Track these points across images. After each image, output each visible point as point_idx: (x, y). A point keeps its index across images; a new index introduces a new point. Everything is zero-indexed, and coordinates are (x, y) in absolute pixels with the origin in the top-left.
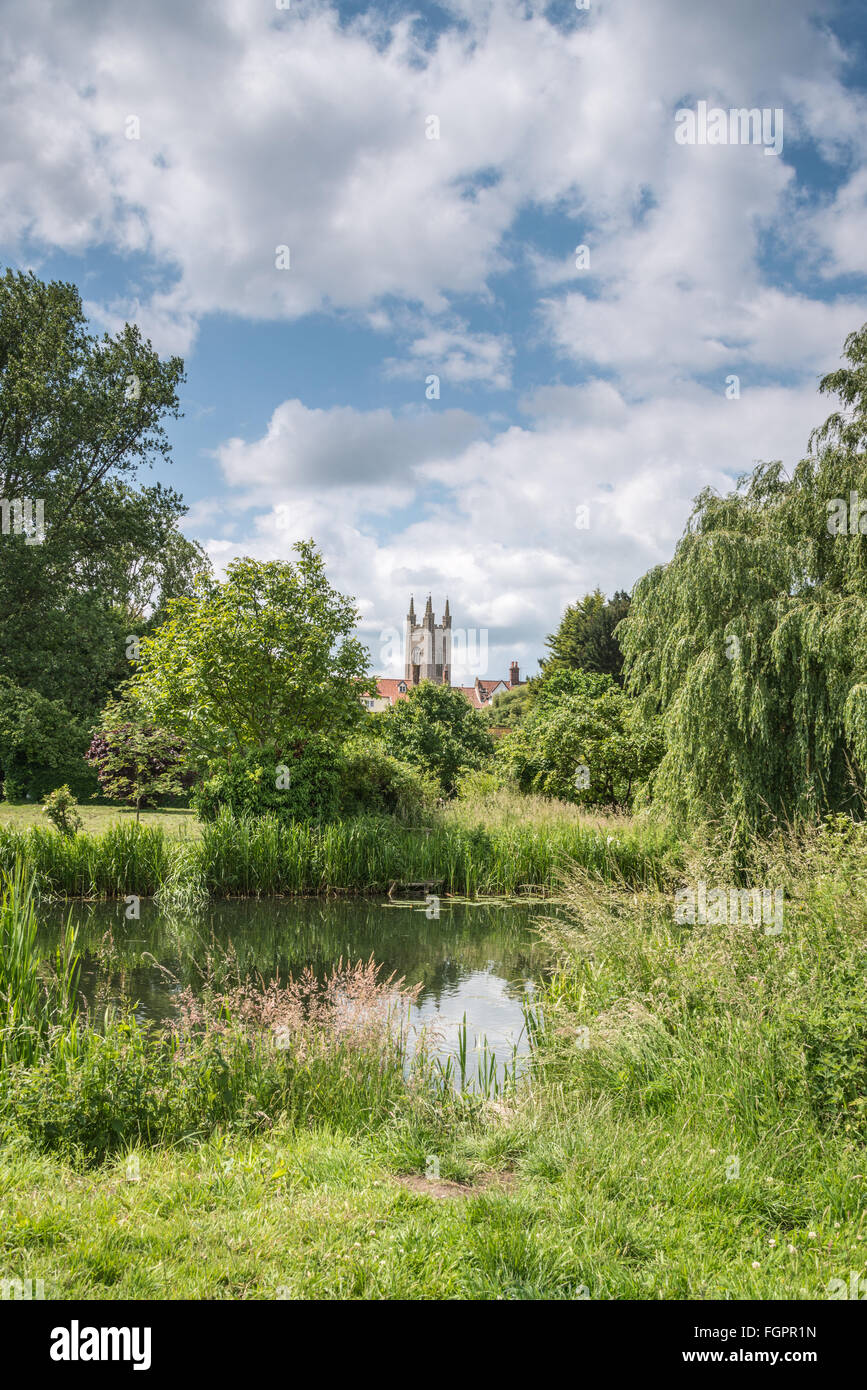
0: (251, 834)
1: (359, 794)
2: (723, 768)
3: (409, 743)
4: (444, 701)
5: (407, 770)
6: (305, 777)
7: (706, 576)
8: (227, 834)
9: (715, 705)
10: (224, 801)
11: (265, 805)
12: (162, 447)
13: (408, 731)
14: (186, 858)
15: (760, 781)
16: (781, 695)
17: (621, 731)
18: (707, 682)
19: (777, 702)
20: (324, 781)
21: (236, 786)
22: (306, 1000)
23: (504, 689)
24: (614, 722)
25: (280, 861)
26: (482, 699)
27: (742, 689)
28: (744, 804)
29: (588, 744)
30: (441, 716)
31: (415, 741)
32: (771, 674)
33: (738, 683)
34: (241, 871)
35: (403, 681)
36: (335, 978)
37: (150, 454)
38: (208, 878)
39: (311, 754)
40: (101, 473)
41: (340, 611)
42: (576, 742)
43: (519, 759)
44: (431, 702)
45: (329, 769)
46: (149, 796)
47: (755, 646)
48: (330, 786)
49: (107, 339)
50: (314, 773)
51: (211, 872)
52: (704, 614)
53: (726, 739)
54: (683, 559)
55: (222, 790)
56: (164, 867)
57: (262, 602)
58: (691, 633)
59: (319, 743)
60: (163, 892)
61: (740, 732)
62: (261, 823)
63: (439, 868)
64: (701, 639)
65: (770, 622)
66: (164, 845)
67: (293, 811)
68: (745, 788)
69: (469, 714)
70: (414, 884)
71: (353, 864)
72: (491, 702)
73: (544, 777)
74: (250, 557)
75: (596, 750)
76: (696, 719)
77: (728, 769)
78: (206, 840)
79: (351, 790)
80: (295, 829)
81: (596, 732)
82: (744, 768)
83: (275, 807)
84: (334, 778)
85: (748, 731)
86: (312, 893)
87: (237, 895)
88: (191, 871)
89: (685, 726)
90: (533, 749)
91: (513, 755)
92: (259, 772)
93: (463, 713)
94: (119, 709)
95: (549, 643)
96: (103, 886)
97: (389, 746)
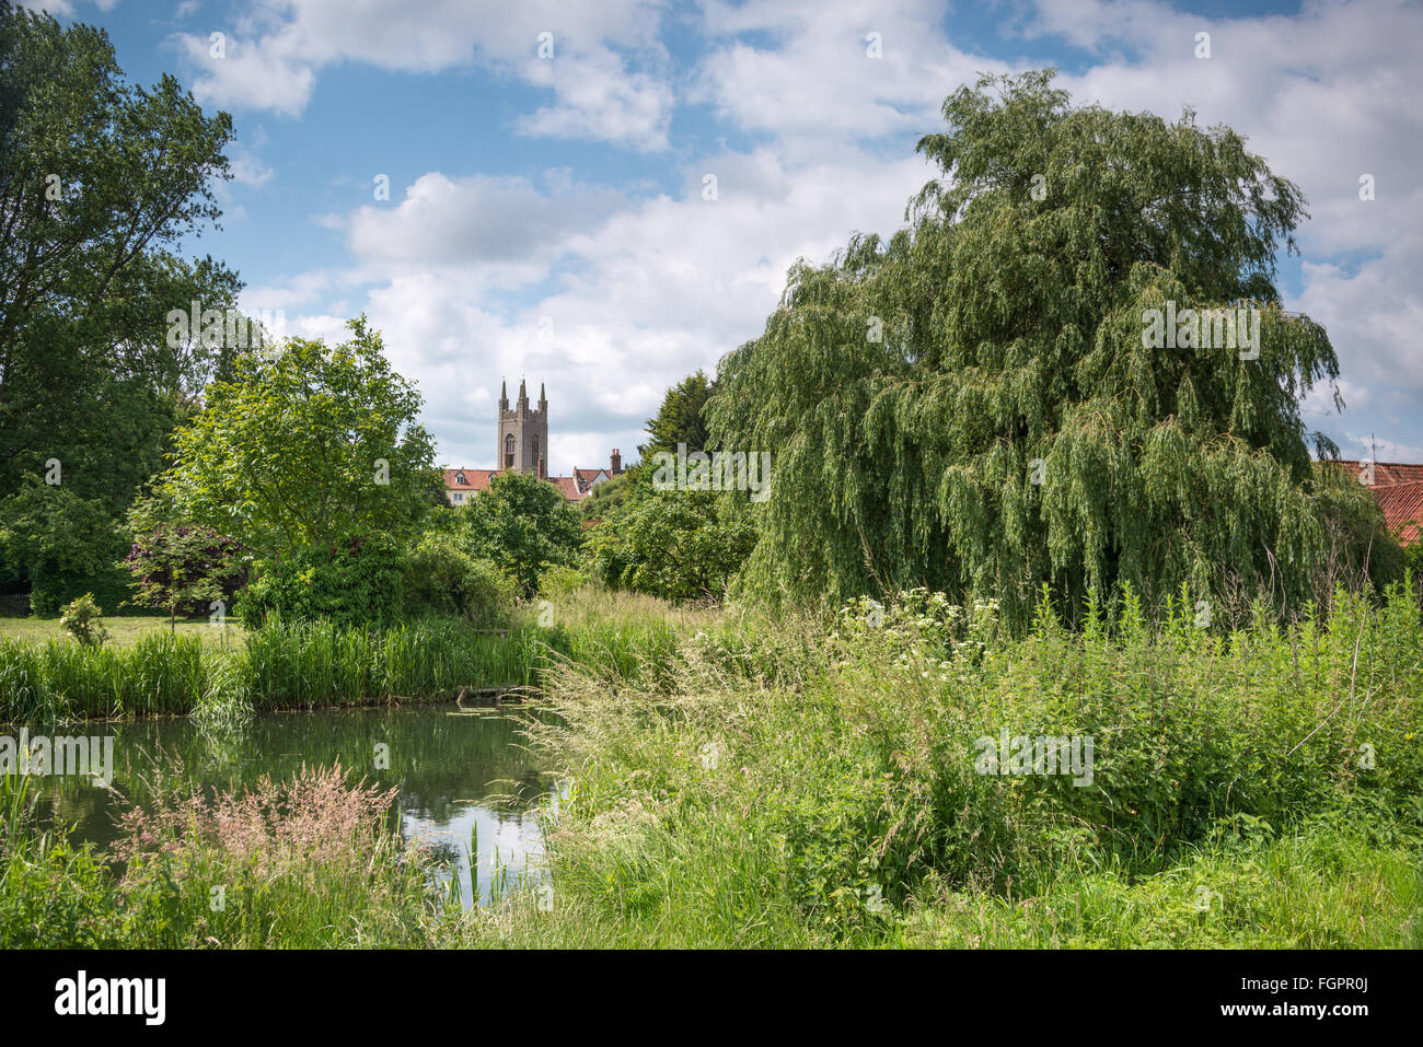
0: (302, 641)
1: (427, 594)
2: (817, 556)
3: (491, 538)
4: (530, 493)
5: (483, 567)
6: (364, 577)
7: (796, 353)
8: (274, 644)
9: (808, 490)
10: (271, 606)
11: (318, 609)
12: (211, 212)
13: (491, 524)
14: (227, 671)
15: (855, 570)
16: (876, 478)
17: (715, 521)
18: (797, 468)
19: (871, 486)
20: (384, 581)
21: (286, 590)
22: (266, 812)
23: (605, 479)
24: (708, 510)
25: (335, 671)
26: (581, 489)
27: (835, 472)
28: (838, 593)
29: (680, 535)
30: (527, 508)
31: (499, 536)
32: (865, 455)
33: (829, 467)
34: (291, 681)
35: (494, 472)
36: (297, 785)
37: (197, 221)
38: (253, 691)
39: (370, 551)
40: (142, 243)
41: (401, 395)
42: (666, 533)
43: (606, 553)
44: (516, 492)
45: (391, 568)
46: (185, 603)
47: (847, 427)
48: (392, 586)
49: (141, 93)
50: (374, 573)
51: (257, 685)
52: (795, 394)
53: (819, 525)
54: (772, 336)
55: (269, 595)
56: (203, 681)
57: (314, 386)
58: (782, 415)
59: (378, 539)
60: (200, 709)
61: (834, 517)
62: (312, 628)
63: (512, 672)
64: (793, 419)
65: (863, 401)
66: (202, 657)
67: (350, 614)
68: (840, 578)
69: (558, 506)
70: (484, 690)
71: (417, 671)
72: (590, 493)
73: (633, 571)
74: (300, 337)
75: (689, 539)
76: (788, 505)
77: (822, 557)
78: (251, 650)
79: (418, 590)
80: (353, 635)
81: (689, 521)
82: (839, 556)
83: (330, 611)
84: (397, 578)
85: (842, 517)
86: (372, 704)
87: (286, 709)
88: (233, 684)
89: (776, 513)
90: (622, 541)
91: (599, 549)
92: (310, 573)
93: (551, 504)
94: (149, 506)
95: (649, 428)
96: (131, 705)
97: (471, 541)
